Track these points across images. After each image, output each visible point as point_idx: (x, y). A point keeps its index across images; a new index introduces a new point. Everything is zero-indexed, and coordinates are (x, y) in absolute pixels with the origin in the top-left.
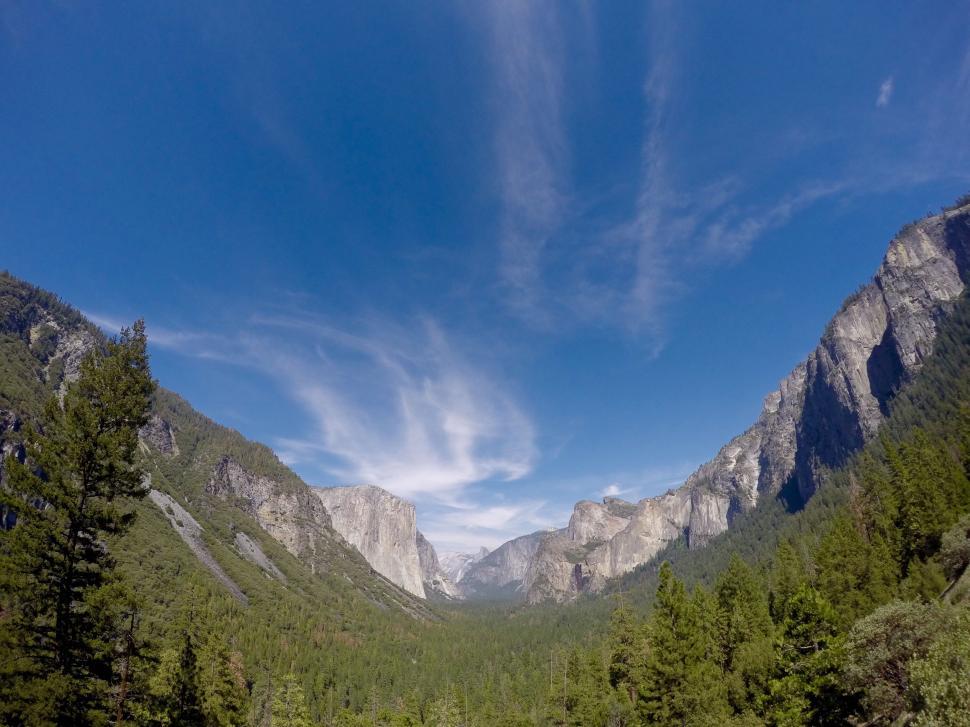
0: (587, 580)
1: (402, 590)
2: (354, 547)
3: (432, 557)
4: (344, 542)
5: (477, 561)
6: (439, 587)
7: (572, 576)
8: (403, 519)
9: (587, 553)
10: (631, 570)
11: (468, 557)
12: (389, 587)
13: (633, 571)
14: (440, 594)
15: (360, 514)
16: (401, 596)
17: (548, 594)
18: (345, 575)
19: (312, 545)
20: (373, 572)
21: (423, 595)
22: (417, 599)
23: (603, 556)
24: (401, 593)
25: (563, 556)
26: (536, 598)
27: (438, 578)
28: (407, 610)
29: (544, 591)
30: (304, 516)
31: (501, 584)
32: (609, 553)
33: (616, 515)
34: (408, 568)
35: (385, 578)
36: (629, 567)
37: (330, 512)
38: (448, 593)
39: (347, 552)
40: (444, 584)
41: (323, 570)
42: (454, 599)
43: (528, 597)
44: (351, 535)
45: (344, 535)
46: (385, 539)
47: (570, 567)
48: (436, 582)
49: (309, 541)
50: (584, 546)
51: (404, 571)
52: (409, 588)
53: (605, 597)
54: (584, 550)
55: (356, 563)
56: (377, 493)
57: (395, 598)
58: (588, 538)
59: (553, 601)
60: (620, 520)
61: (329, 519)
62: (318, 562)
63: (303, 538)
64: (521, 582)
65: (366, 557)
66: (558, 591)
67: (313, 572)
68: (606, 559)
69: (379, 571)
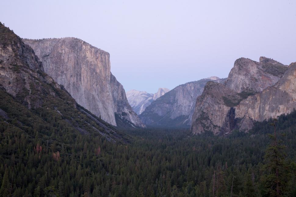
0: (239, 120)
1: (99, 119)
2: (62, 87)
3: (122, 94)
4: (54, 83)
5: (155, 99)
6: (126, 117)
7: (228, 116)
8: (100, 65)
9: (241, 100)
10: (276, 117)
11: (149, 95)
12: (90, 118)
13: (278, 119)
14: (127, 123)
15: (66, 61)
16: (98, 124)
17: (208, 127)
18: (56, 108)
19: (28, 86)
20: (78, 106)
21: (114, 123)
22: (109, 126)
23: (254, 103)
24: (98, 122)
25: (222, 101)
26: (198, 130)
27: (126, 110)
28: (104, 135)
29: (205, 125)
30: (19, 64)
31: (172, 117)
32: (259, 102)
33: (269, 72)
34: (103, 103)
35: (86, 111)
36: (275, 115)
37: (41, 60)
38: (133, 122)
39: (56, 91)
40: (130, 116)
41: (37, 105)
42: (137, 127)
43: (192, 128)
44: (59, 78)
45: (54, 77)
46: (86, 80)
47: (226, 109)
48: (124, 114)
49: (25, 83)
50: (239, 94)
51: (100, 105)
52: (104, 118)
53: (252, 136)
54: (239, 97)
55: (64, 99)
56: (80, 44)
57: (93, 126)
58: (243, 88)
59: (210, 133)
60: (272, 77)
61: (41, 65)
62: (33, 100)
63: (20, 81)
64: (188, 117)
65: (72, 94)
66: (215, 127)
67: (30, 108)
68: (256, 105)
69: (81, 105)
